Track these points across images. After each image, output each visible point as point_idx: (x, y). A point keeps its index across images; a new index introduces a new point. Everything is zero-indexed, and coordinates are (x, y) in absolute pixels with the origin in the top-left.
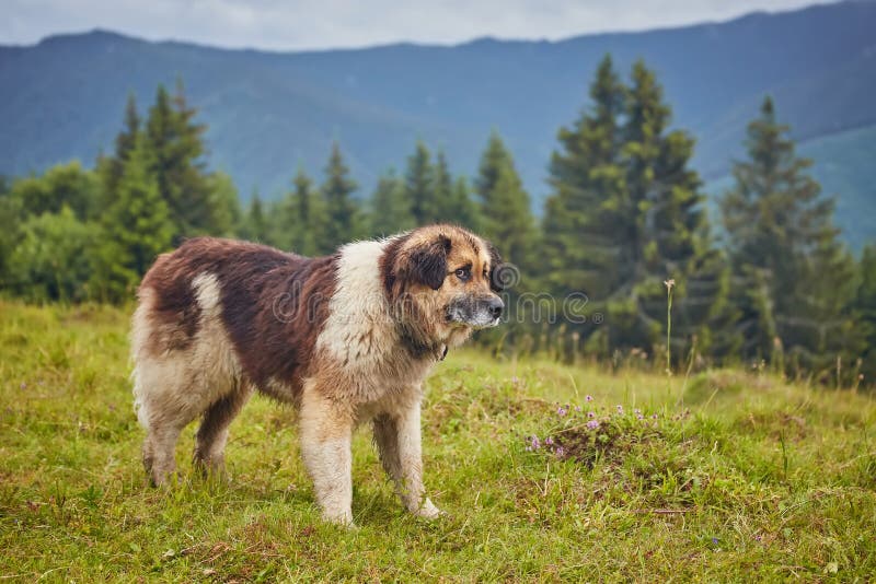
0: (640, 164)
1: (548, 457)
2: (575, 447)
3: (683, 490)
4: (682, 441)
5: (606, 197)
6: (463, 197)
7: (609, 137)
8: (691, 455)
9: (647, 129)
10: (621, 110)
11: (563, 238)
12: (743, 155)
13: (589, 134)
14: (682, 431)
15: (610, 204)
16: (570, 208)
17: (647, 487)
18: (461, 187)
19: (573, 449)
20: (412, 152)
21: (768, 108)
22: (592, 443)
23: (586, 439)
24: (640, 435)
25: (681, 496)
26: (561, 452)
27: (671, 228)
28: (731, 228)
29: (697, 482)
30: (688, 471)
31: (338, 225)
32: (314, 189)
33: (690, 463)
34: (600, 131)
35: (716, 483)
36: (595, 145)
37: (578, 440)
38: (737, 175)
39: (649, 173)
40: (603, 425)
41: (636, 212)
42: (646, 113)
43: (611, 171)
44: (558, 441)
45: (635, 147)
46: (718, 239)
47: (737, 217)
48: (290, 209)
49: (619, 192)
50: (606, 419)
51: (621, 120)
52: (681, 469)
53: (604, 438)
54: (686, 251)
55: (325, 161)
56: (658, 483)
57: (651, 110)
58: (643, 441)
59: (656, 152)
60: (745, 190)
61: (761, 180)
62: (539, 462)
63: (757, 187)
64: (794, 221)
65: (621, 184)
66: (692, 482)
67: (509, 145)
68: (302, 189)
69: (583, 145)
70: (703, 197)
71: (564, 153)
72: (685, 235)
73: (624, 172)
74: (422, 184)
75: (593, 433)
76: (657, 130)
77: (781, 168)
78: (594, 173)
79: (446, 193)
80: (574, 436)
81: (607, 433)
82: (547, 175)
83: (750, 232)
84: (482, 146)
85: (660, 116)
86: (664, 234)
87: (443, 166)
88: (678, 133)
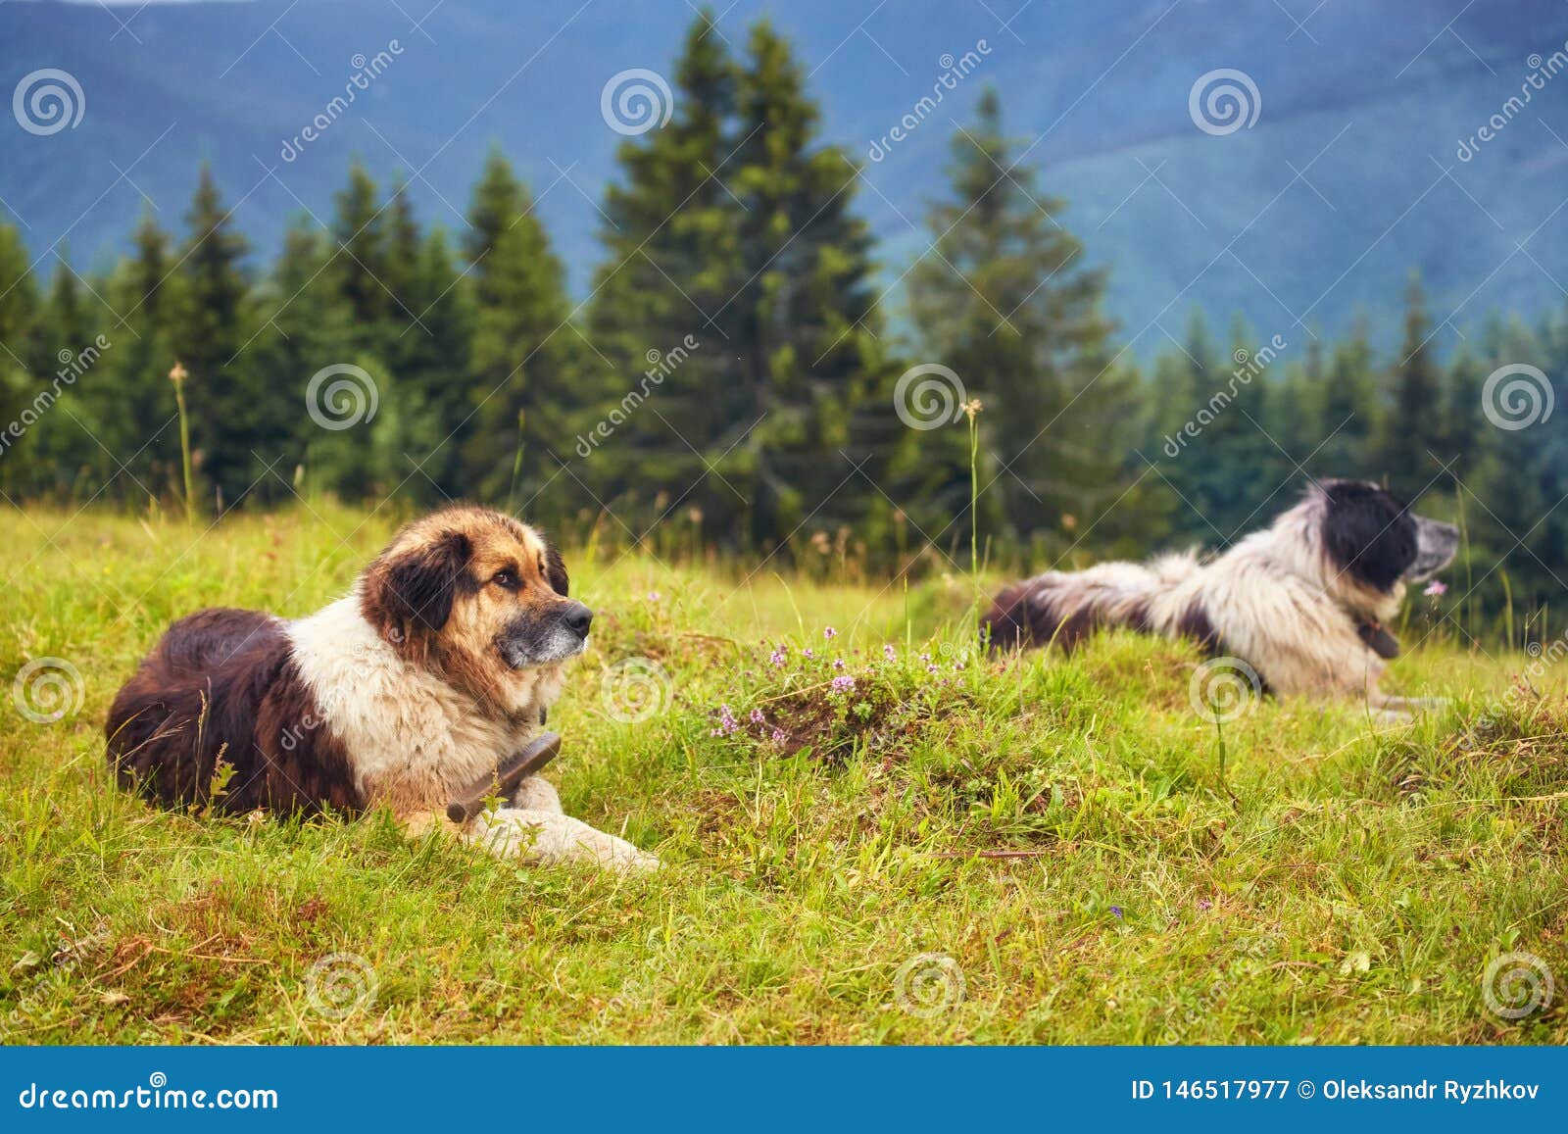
0: (765, 204)
1: (754, 748)
2: (806, 727)
3: (1029, 810)
4: (1016, 713)
5: (702, 267)
6: (440, 265)
7: (709, 158)
8: (1040, 741)
9: (776, 143)
10: (729, 110)
11: (626, 340)
12: (944, 191)
13: (672, 152)
14: (1015, 694)
15: (709, 279)
16: (639, 285)
17: (962, 806)
18: (437, 249)
19: (800, 731)
20: (343, 185)
21: (989, 107)
22: (839, 721)
23: (827, 711)
24: (932, 702)
25: (1026, 823)
26: (780, 738)
27: (818, 321)
28: (925, 321)
29: (1058, 794)
30: (1035, 772)
31: (211, 318)
32: (170, 253)
33: (1039, 757)
34: (693, 148)
35: (1099, 797)
36: (683, 173)
37: (811, 715)
38: (937, 228)
39: (780, 222)
40: (860, 683)
41: (757, 292)
42: (774, 114)
43: (709, 220)
44: (771, 716)
45: (754, 175)
46: (903, 341)
47: (934, 301)
48: (128, 291)
49: (725, 256)
50: (865, 672)
51: (731, 127)
52: (1022, 770)
53: (863, 709)
54: (846, 363)
55: (187, 202)
56: (980, 796)
57: (784, 108)
58: (943, 714)
59: (791, 184)
60: (951, 254)
61: (977, 236)
62: (738, 758)
63: (970, 247)
64: (1035, 308)
65: (729, 242)
66: (1046, 794)
67: (523, 172)
68: (151, 253)
69: (662, 172)
70: (878, 266)
71: (628, 187)
72: (844, 333)
73: (736, 220)
74: (363, 244)
75: (843, 700)
76: (794, 144)
77: (1011, 215)
78: (681, 223)
79: (409, 257)
80: (802, 705)
81: (869, 700)
82: (595, 226)
83: (956, 328)
84: (475, 175)
85: (800, 120)
86: (807, 333)
87: (403, 209)
88: (833, 151)
